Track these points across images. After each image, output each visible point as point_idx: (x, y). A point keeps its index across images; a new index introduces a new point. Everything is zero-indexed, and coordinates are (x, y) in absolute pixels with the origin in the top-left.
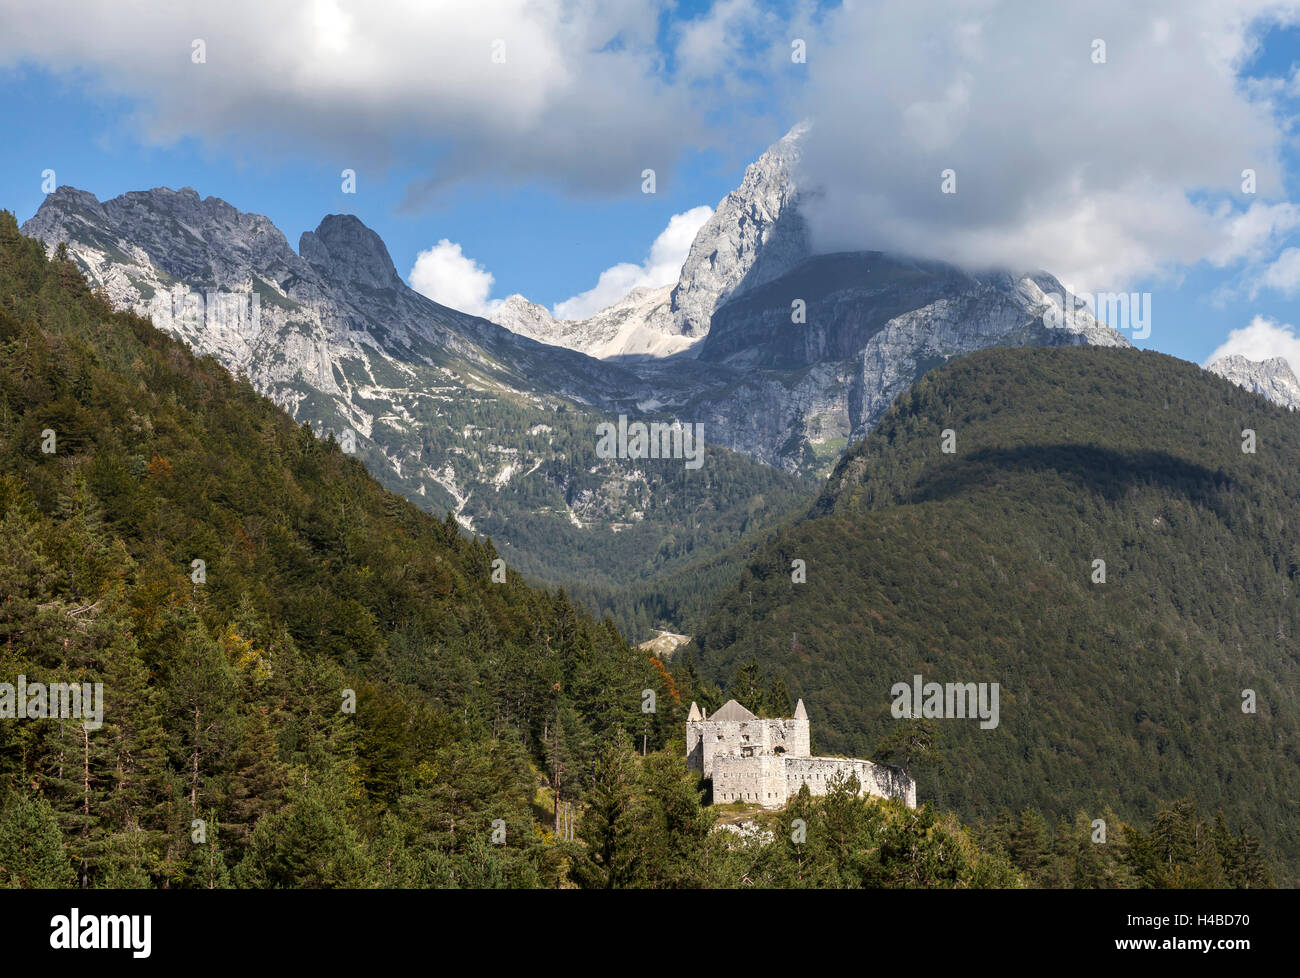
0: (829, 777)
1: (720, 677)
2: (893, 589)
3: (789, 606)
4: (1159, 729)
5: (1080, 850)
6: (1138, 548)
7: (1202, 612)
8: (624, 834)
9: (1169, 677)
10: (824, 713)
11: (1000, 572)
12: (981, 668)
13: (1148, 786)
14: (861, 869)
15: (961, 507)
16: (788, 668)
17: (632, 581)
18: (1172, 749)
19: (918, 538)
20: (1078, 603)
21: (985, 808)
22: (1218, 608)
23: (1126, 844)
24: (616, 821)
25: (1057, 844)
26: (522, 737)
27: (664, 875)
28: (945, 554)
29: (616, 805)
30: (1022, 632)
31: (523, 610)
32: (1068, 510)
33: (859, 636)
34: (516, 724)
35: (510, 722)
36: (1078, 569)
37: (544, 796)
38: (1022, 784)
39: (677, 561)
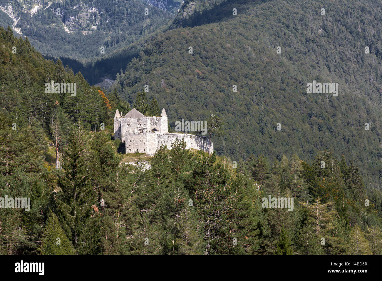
0: (173, 141)
1: (130, 99)
2: (206, 60)
3: (161, 68)
4: (319, 120)
5: (283, 172)
6: (312, 42)
7: (338, 70)
8: (81, 166)
9: (324, 98)
10: (176, 114)
11: (252, 53)
12: (244, 94)
13: (314, 145)
14: (185, 180)
15: (236, 25)
16: (160, 95)
17: (92, 56)
18: (325, 129)
19: (217, 38)
20: (286, 66)
21: (245, 155)
22: (346, 69)
23: (302, 169)
24: (77, 161)
25: (273, 169)
26: (42, 125)
27: (99, 184)
28: (228, 45)
29: (77, 154)
30: (261, 79)
31: (42, 70)
32: (282, 26)
33: (191, 81)
34: (39, 119)
35: (36, 118)
36: (286, 51)
37: (51, 150)
38: (261, 144)
39: (112, 48)
